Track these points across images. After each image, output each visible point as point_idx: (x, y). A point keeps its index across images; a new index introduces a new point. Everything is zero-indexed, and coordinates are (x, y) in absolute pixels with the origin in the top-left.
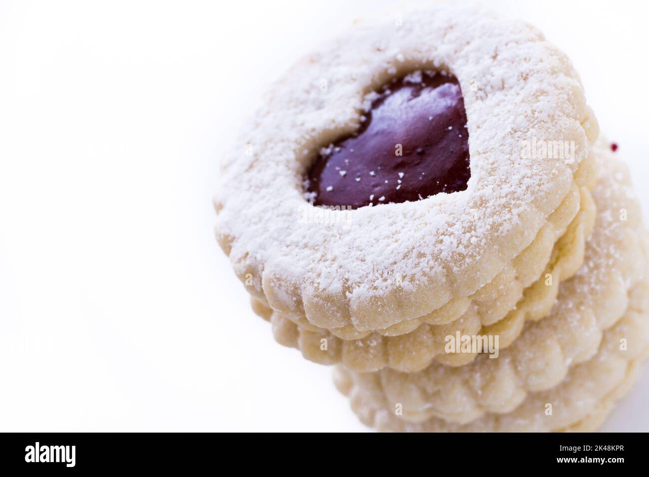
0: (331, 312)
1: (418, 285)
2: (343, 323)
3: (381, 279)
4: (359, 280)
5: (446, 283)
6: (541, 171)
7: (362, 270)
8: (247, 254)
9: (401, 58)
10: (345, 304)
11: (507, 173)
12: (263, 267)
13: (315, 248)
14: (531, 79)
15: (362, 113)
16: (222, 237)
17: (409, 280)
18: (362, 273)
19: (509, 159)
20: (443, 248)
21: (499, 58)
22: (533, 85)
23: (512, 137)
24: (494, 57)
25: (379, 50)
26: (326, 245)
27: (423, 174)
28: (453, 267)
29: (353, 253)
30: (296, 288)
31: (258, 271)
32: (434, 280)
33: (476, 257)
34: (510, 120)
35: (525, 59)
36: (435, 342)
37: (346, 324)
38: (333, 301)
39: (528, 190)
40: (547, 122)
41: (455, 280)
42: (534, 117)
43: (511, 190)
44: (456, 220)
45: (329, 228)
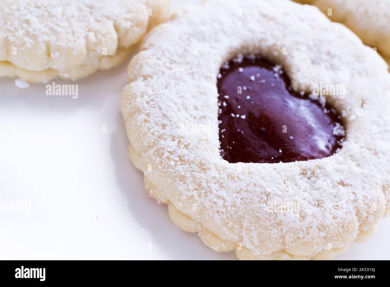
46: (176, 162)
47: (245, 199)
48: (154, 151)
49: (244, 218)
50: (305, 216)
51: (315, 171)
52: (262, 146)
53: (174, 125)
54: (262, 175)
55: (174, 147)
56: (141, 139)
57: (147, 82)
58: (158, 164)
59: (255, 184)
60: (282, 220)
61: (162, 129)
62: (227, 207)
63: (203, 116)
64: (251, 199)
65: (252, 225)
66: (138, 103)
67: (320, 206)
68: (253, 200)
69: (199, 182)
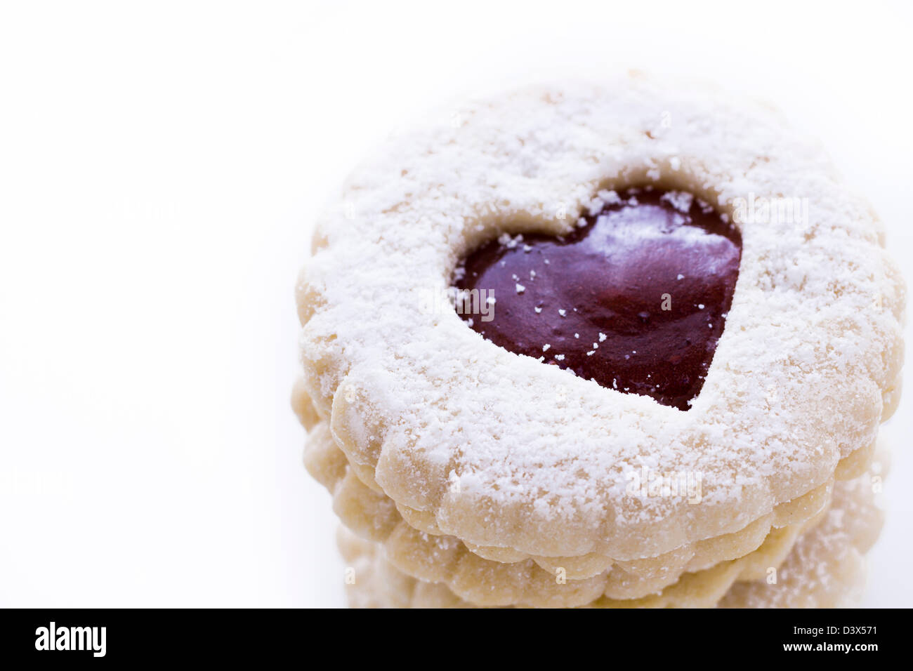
0: (415, 485)
1: (559, 514)
2: (423, 507)
3: (509, 478)
4: (478, 463)
5: (597, 530)
6: (802, 440)
7: (490, 452)
8: (334, 336)
9: (675, 164)
10: (441, 485)
12: (349, 369)
13: (435, 381)
14: (845, 298)
15: (585, 213)
16: (308, 290)
17: (549, 501)
18: (487, 455)
19: (766, 400)
20: (617, 480)
21: (815, 242)
23: (784, 370)
24: (809, 237)
25: (648, 134)
26: (453, 385)
27: (634, 352)
28: (619, 514)
29: (487, 419)
30: (382, 425)
31: (337, 370)
32: (584, 519)
33: (657, 518)
34: (792, 343)
35: (851, 264)
36: (530, 587)
37: (426, 510)
38: (427, 472)
39: (772, 458)
40: (841, 372)
41: (611, 533)
42: (826, 356)
43: (749, 446)
44: (654, 449)
45: (468, 362)
47: (785, 402)
48: (623, 514)
49: (819, 422)
50: (852, 323)
51: (766, 267)
52: (678, 333)
53: (589, 454)
56: (580, 529)
57: (467, 466)
58: (652, 519)
59: (765, 373)
60: (846, 362)
61: (585, 481)
62: (788, 439)
64: (790, 393)
65: (836, 416)
66: (506, 501)
67: (839, 291)
68: (792, 389)
69: (723, 463)
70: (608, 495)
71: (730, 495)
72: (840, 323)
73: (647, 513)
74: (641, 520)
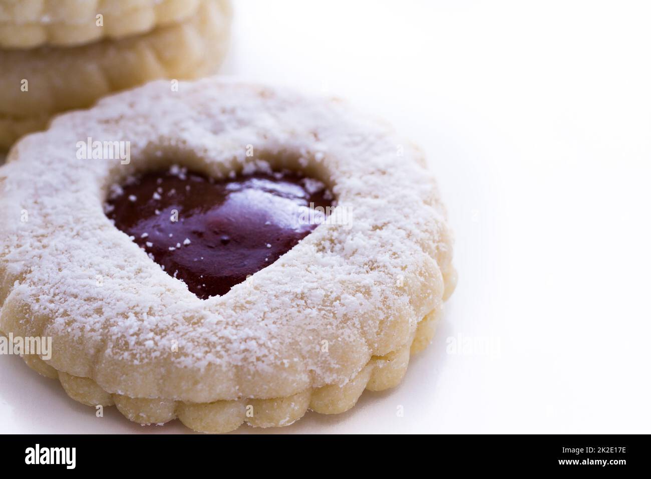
1: (67, 331)
3: (50, 297)
4: (36, 281)
5: (91, 356)
6: (275, 350)
7: (49, 276)
9: (319, 156)
11: (248, 322)
13: (47, 224)
14: (375, 274)
17: (67, 321)
18: (46, 277)
19: (265, 313)
20: (120, 323)
21: (379, 232)
22: (368, 279)
23: (293, 300)
24: (375, 228)
26: (57, 230)
28: (110, 348)
29: (63, 256)
32: (84, 343)
33: (136, 361)
34: (310, 285)
35: (394, 254)
39: (243, 352)
40: (336, 318)
41: (101, 361)
42: (332, 303)
43: (231, 337)
44: (160, 313)
45: (78, 221)
46: (153, 339)
47: (278, 320)
49: (296, 343)
50: (367, 290)
51: (332, 236)
52: (241, 257)
53: (112, 300)
54: (275, 279)
55: (135, 324)
56: (79, 350)
57: (28, 281)
58: (132, 361)
59: (276, 296)
60: (345, 313)
61: (98, 316)
63: (138, 271)
64: (286, 316)
65: (313, 345)
66: (39, 312)
68: (290, 314)
69: (204, 341)
70: (109, 331)
71: (196, 365)
72: (359, 287)
73: (130, 354)
74: (123, 358)
